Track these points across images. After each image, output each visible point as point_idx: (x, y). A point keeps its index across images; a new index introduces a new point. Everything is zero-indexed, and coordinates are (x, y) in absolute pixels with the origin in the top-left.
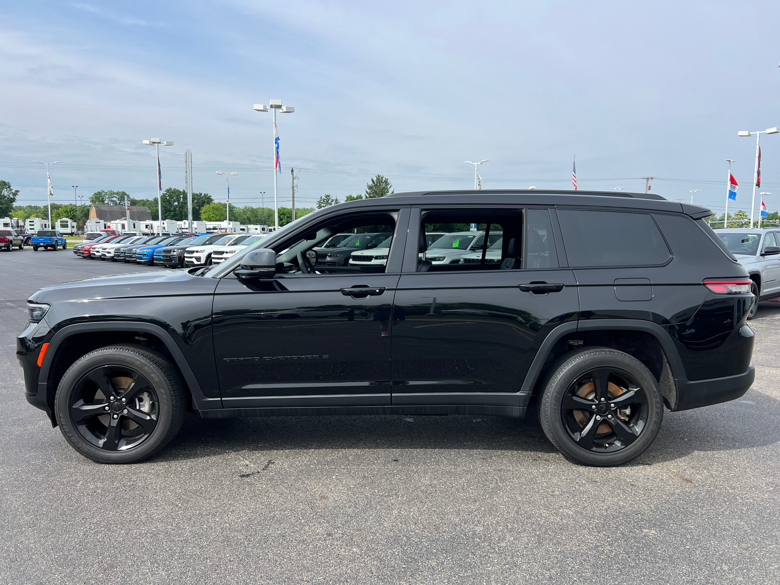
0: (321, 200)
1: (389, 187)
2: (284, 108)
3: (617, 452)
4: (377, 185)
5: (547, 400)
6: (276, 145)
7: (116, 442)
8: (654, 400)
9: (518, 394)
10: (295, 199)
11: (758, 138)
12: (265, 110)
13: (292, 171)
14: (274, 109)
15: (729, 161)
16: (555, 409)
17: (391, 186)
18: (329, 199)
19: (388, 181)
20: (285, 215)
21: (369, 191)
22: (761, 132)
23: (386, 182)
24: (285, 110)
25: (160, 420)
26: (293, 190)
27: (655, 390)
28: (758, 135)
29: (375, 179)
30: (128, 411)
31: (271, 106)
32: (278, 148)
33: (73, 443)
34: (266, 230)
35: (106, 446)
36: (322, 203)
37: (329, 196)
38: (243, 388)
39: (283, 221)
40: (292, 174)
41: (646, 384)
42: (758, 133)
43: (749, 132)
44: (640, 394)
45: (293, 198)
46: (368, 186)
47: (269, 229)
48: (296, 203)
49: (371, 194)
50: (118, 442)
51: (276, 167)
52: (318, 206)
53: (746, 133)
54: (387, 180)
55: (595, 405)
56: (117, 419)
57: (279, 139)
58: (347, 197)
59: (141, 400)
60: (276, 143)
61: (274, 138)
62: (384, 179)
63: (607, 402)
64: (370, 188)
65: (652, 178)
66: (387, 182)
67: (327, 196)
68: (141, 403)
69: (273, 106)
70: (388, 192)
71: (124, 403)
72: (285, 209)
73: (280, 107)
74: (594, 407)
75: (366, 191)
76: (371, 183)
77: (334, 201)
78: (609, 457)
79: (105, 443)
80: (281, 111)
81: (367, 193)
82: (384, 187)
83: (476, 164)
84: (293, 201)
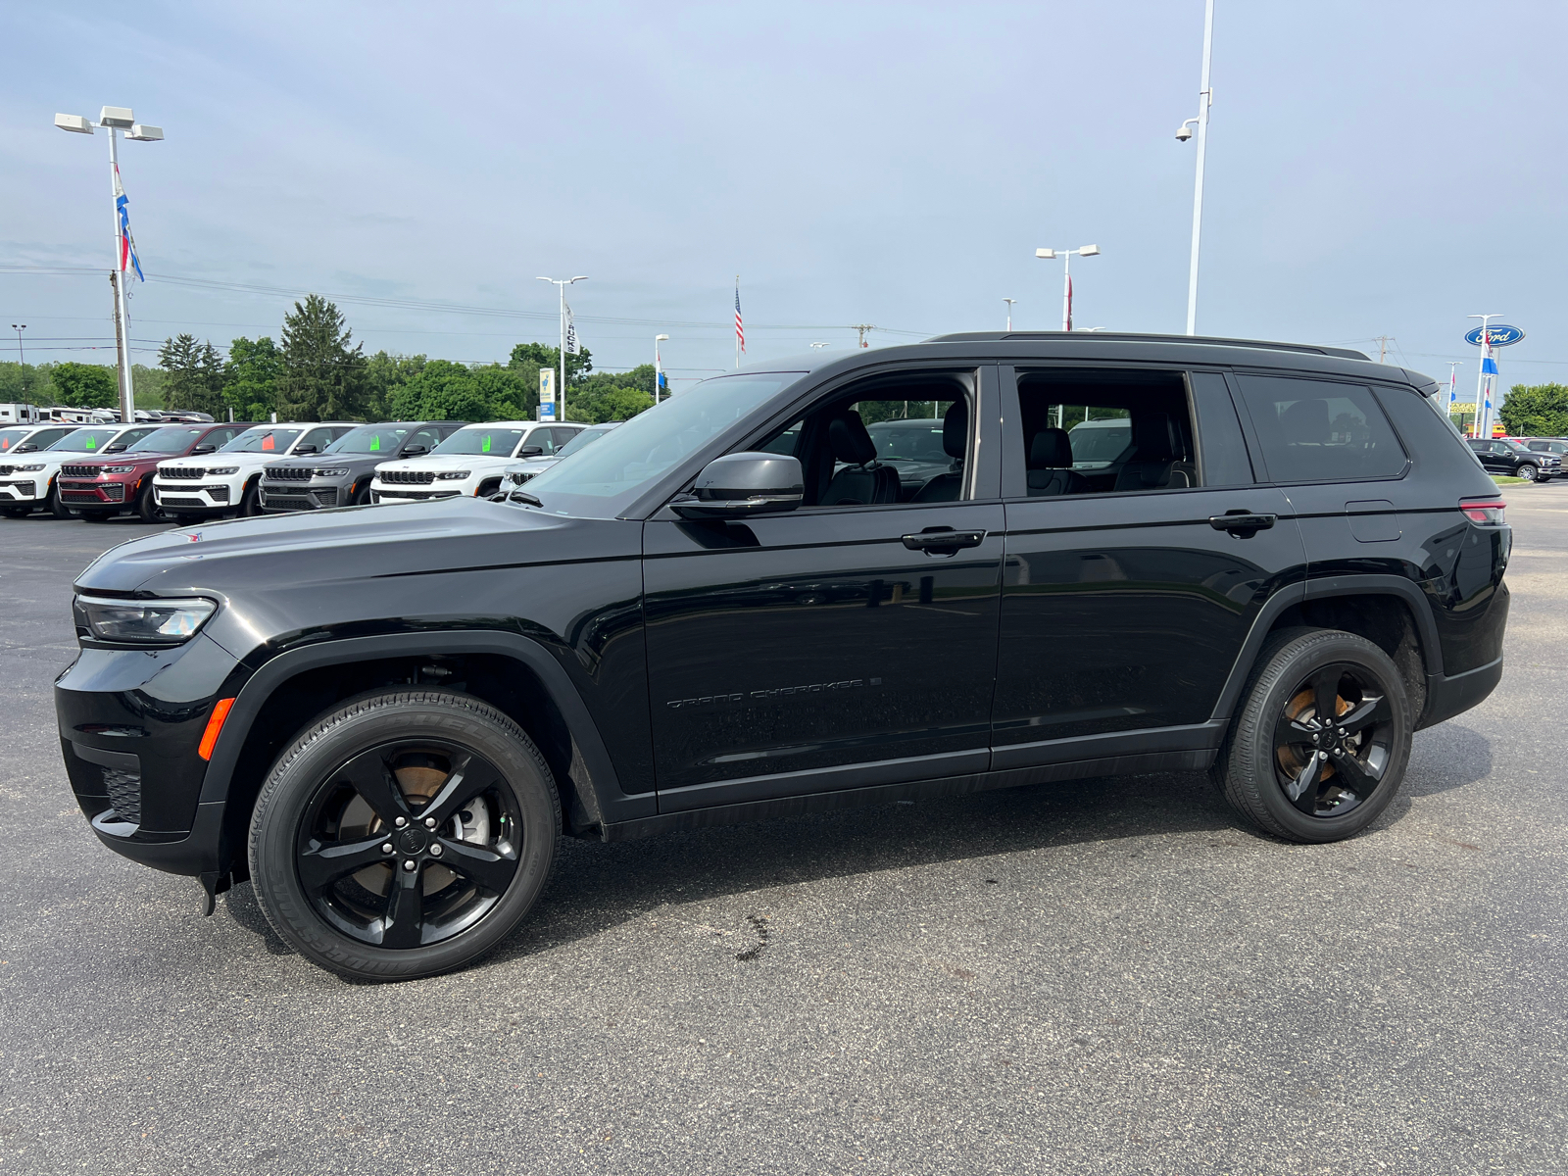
0: (170, 348)
1: (338, 322)
2: (137, 130)
3: (1352, 813)
4: (309, 317)
5: (1252, 731)
6: (121, 215)
7: (418, 926)
8: (1404, 714)
9: (1206, 725)
11: (1067, 262)
12: (86, 130)
14: (110, 128)
15: (1009, 301)
16: (1266, 747)
17: (342, 323)
18: (190, 345)
19: (336, 310)
20: (78, 381)
21: (291, 330)
22: (1072, 252)
23: (331, 310)
24: (139, 134)
25: (526, 860)
27: (1405, 697)
28: (1067, 257)
29: (304, 304)
30: (443, 846)
31: (104, 123)
32: (125, 220)
33: (307, 944)
34: (32, 415)
35: (392, 940)
36: (173, 354)
37: (189, 339)
38: (718, 760)
39: (73, 395)
41: (1393, 688)
42: (1067, 253)
43: (1053, 252)
44: (1383, 707)
46: (288, 318)
47: (41, 413)
49: (296, 336)
50: (421, 926)
51: (124, 268)
52: (163, 361)
53: (1048, 253)
54: (334, 306)
55: (1317, 732)
56: (414, 869)
57: (127, 201)
58: (234, 342)
59: (467, 818)
60: (119, 209)
61: (115, 199)
62: (326, 305)
63: (1334, 725)
64: (293, 322)
65: (869, 328)
66: (333, 312)
67: (186, 338)
68: (466, 826)
69: (108, 122)
70: (338, 334)
71: (432, 830)
72: (78, 366)
73: (127, 124)
74: (1316, 736)
75: (284, 330)
76: (294, 313)
77: (204, 351)
78: (1341, 823)
79: (387, 932)
80: (128, 134)
81: (288, 335)
82: (328, 323)
83: (561, 282)
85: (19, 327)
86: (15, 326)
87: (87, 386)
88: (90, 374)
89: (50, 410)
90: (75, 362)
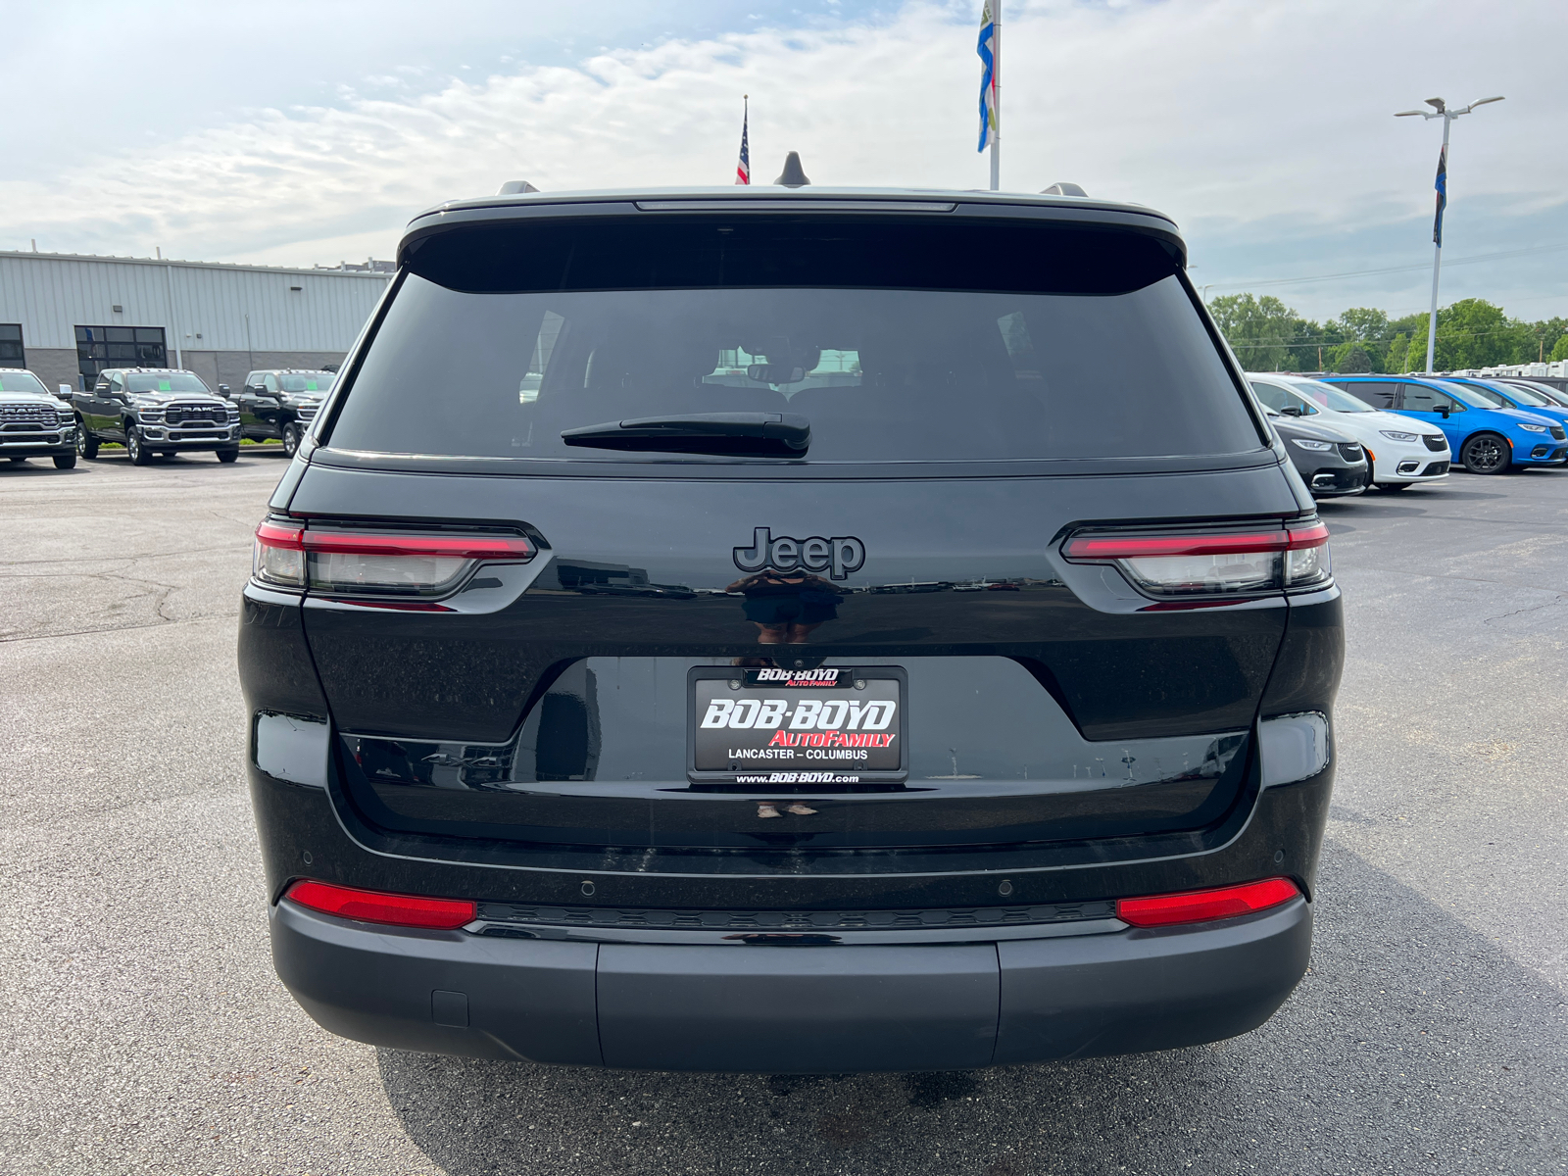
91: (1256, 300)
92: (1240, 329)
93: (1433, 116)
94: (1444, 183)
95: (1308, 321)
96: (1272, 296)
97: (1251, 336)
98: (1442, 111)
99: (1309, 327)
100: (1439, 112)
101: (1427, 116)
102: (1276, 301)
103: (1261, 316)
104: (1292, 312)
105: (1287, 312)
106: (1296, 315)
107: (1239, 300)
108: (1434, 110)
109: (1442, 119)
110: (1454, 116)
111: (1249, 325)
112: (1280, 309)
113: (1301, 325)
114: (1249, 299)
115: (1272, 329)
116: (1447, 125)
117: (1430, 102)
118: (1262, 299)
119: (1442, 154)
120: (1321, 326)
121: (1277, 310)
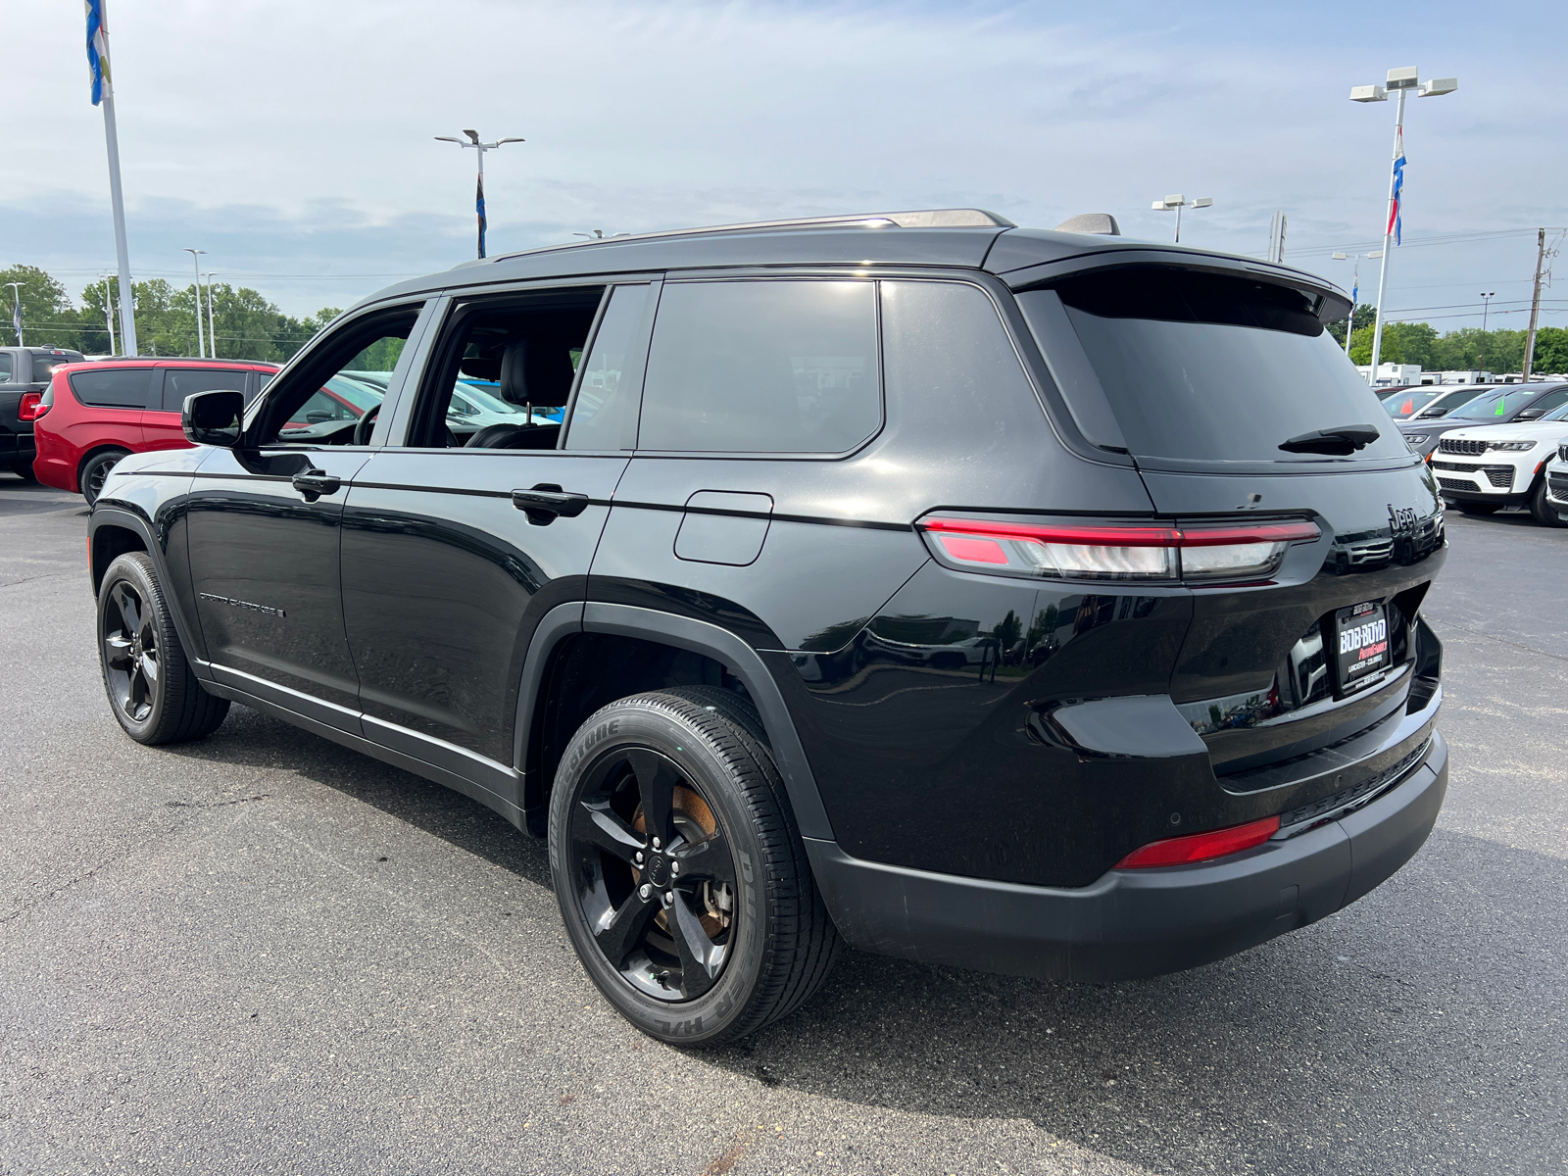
2: (1426, 86)
6: (1396, 178)
10: (1541, 305)
12: (1377, 98)
13: (1541, 236)
14: (1400, 90)
24: (1430, 89)
26: (1537, 282)
32: (1399, 183)
40: (1541, 245)
45: (1535, 302)
48: (1540, 315)
51: (1389, 233)
55: (641, 851)
57: (1404, 163)
60: (1395, 172)
63: (663, 852)
69: (1396, 85)
74: (639, 855)
80: (1419, 92)
84: (1533, 310)
85: (1487, 295)
86: (1483, 295)
87: (1557, 351)
88: (1563, 339)
89: (1503, 377)
90: (1550, 327)
91: (235, 291)
92: (222, 320)
93: (468, 145)
94: (483, 207)
95: (289, 317)
96: (252, 289)
97: (235, 329)
98: (476, 143)
99: (289, 323)
100: (474, 143)
101: (464, 145)
102: (255, 294)
103: (243, 309)
104: (273, 307)
105: (269, 306)
106: (278, 310)
107: (218, 290)
108: (470, 140)
109: (476, 149)
110: (484, 148)
111: (231, 316)
112: (263, 304)
113: (282, 321)
114: (228, 289)
115: (255, 322)
116: (480, 155)
117: (466, 132)
118: (241, 291)
119: (479, 180)
120: (301, 322)
121: (258, 304)
